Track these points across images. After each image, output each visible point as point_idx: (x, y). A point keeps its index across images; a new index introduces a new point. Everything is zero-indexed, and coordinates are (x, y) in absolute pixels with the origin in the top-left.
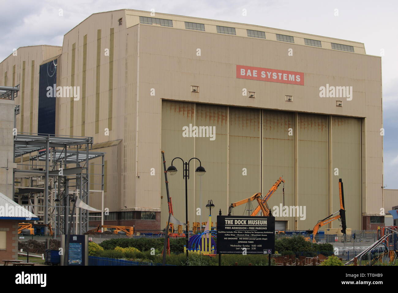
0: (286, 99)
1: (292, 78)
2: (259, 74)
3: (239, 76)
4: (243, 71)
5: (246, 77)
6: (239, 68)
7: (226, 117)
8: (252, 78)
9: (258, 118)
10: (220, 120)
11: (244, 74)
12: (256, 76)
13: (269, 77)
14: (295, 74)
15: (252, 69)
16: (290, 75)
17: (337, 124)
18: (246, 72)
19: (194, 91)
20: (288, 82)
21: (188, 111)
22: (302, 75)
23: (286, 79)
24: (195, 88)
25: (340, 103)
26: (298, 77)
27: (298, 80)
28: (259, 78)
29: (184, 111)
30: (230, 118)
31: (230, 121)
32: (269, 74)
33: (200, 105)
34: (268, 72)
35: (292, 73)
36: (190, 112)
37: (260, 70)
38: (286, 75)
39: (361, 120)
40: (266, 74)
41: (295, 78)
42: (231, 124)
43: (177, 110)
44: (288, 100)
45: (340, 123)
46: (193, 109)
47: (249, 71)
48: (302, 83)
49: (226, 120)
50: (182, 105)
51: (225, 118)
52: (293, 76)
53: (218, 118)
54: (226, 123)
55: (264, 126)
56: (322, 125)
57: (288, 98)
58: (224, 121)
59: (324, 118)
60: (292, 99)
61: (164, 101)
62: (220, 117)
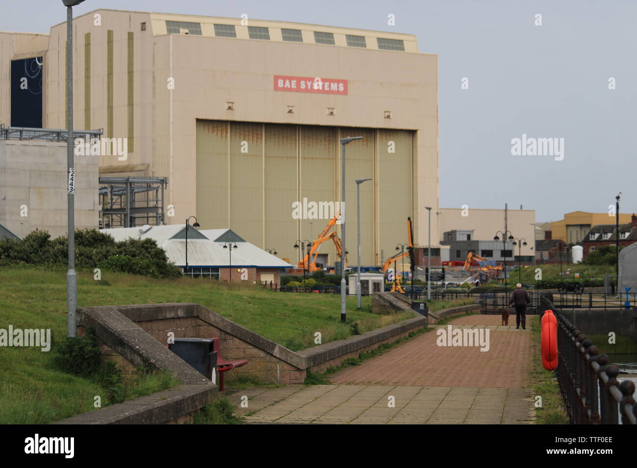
0: (328, 112)
1: (334, 87)
2: (298, 84)
3: (276, 88)
4: (281, 82)
5: (284, 89)
6: (276, 78)
7: (262, 135)
8: (290, 90)
9: (296, 135)
10: (255, 139)
11: (282, 86)
12: (295, 87)
13: (309, 88)
14: (338, 81)
15: (290, 79)
16: (332, 84)
17: (384, 138)
18: (284, 83)
19: (230, 108)
20: (330, 92)
21: (222, 131)
22: (345, 83)
23: (328, 89)
24: (230, 105)
25: (388, 114)
26: (341, 85)
27: (342, 89)
28: (298, 89)
29: (217, 131)
30: (266, 136)
31: (266, 140)
32: (309, 84)
33: (234, 124)
34: (308, 82)
35: (334, 81)
36: (224, 132)
37: (299, 80)
38: (328, 83)
39: (412, 133)
40: (306, 84)
41: (338, 87)
42: (266, 143)
43: (211, 130)
44: (330, 113)
45: (388, 137)
46: (227, 128)
47: (287, 81)
48: (345, 92)
49: (262, 139)
50: (216, 125)
51: (260, 136)
52: (336, 84)
53: (253, 137)
54: (261, 142)
55: (302, 143)
56: (367, 141)
57: (331, 111)
58: (259, 140)
59: (370, 132)
60: (335, 111)
61: (198, 120)
62: (255, 135)
